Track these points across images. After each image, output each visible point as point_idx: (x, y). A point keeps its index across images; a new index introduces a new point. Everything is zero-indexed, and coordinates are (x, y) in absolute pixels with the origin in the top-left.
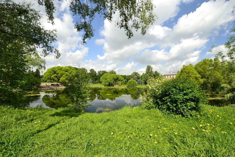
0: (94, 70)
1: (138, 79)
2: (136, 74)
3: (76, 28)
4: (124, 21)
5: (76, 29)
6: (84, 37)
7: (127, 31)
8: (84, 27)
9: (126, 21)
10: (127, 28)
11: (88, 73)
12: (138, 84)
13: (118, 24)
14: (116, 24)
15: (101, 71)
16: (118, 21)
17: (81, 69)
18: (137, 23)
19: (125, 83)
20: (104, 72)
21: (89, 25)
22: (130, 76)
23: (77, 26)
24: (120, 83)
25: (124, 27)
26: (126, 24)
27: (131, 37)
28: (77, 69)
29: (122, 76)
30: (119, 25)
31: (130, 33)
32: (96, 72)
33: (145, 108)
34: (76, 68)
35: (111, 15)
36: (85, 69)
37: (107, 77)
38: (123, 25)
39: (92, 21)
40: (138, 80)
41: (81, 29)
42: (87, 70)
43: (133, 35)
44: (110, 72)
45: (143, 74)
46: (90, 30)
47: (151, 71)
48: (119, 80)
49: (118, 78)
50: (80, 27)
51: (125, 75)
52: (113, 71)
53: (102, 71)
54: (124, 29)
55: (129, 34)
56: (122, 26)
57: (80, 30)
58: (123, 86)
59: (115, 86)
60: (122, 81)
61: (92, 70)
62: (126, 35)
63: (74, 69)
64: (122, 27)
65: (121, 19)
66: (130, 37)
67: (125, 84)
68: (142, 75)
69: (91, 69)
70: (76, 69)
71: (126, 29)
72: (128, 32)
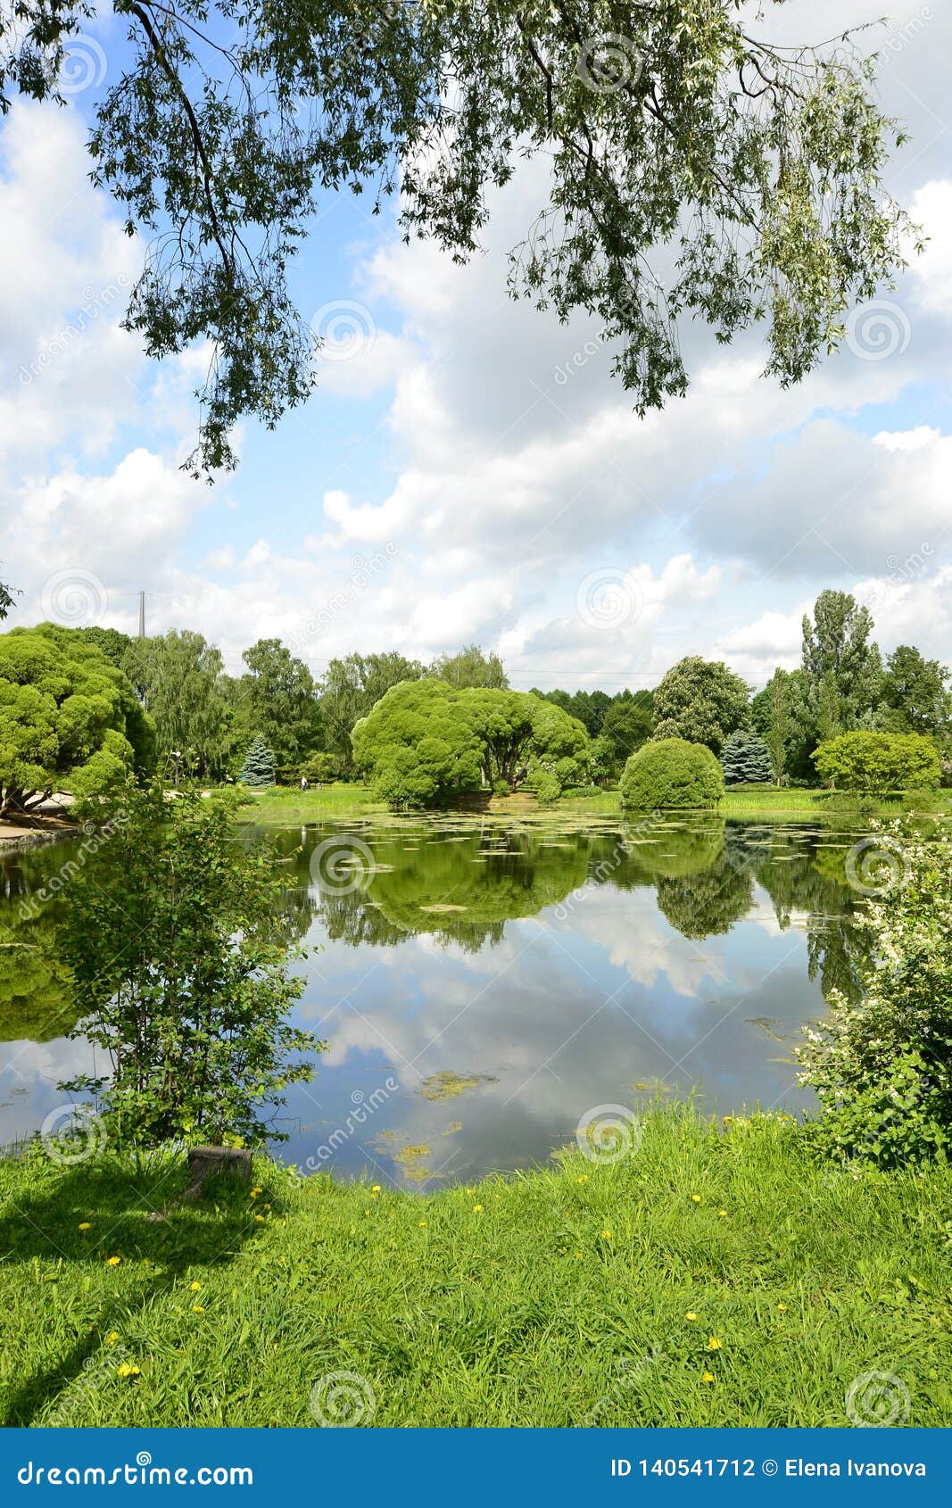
0: (285, 654)
1: (729, 729)
2: (705, 675)
3: (141, 321)
4: (598, 245)
5: (140, 338)
6: (218, 408)
7: (625, 340)
8: (214, 317)
9: (618, 247)
10: (626, 312)
11: (230, 683)
12: (730, 781)
13: (535, 277)
14: (522, 274)
15: (357, 660)
16: (540, 247)
17: (160, 644)
18: (729, 267)
19: (603, 770)
20: (390, 671)
21: (267, 294)
22: (645, 699)
23: (152, 312)
24: (545, 772)
25: (596, 302)
26: (616, 272)
27: (663, 394)
28: (127, 641)
29: (561, 699)
30: (549, 281)
31: (654, 361)
32: (304, 672)
33: (849, 1150)
34: (113, 634)
35: (472, 191)
36: (199, 644)
37: (414, 720)
38: (591, 279)
39: (286, 258)
40: (728, 743)
41: (192, 329)
42: (216, 655)
43: (682, 382)
44: (448, 671)
45: (779, 675)
46: (276, 340)
47: (860, 647)
48: (541, 750)
49: (526, 729)
50: (179, 316)
51: (599, 696)
52: (475, 652)
53: (373, 661)
54: (599, 323)
55: (643, 369)
56: (582, 293)
57: (179, 337)
58: (578, 803)
59: (494, 803)
60: (567, 750)
61: (267, 655)
62: (621, 376)
63: (94, 648)
64: (573, 299)
65: (573, 231)
66: (653, 399)
67: (604, 780)
68: (762, 688)
69: (263, 647)
70: (116, 645)
71: (615, 322)
72: (634, 351)
